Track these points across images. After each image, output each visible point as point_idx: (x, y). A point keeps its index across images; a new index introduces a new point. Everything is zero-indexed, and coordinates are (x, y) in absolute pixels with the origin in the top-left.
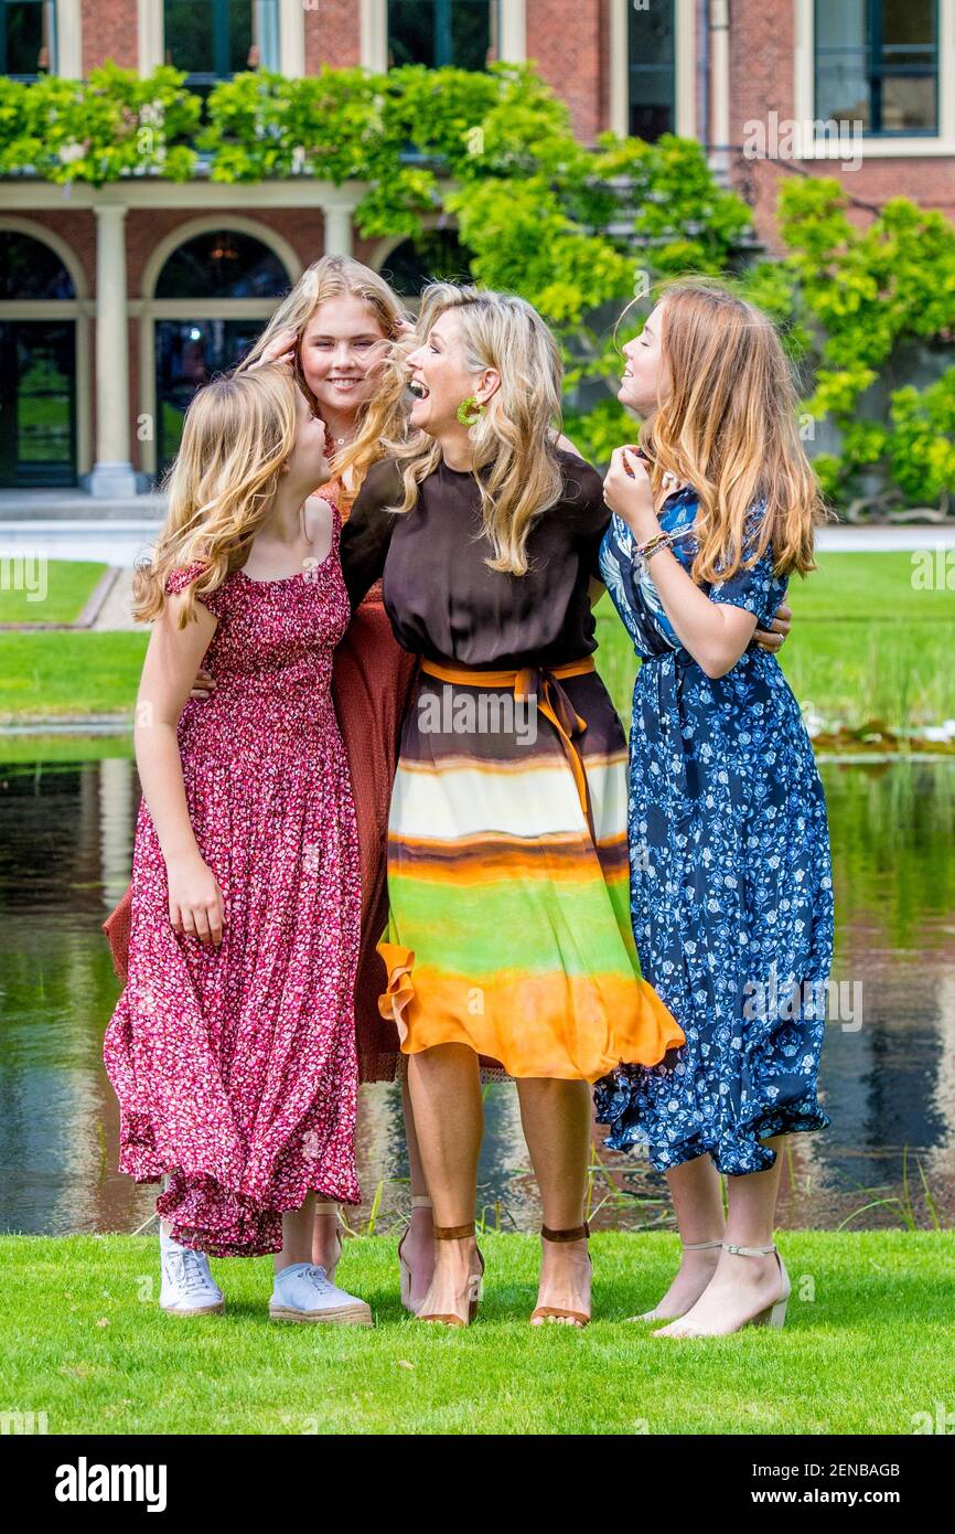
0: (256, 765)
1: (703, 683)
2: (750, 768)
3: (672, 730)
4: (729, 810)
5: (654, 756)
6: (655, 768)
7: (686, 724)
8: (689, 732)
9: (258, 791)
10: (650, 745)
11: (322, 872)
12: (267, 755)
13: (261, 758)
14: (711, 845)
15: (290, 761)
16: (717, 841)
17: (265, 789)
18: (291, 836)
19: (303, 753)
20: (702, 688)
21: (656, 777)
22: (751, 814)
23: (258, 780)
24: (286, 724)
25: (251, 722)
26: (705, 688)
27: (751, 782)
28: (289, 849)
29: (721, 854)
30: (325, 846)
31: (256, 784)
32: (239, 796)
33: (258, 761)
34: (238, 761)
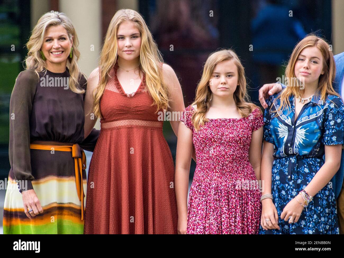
0: (209, 184)
1: (305, 166)
2: (322, 195)
3: (294, 181)
4: (313, 208)
5: (283, 188)
6: (283, 192)
7: (299, 178)
8: (299, 181)
9: (210, 192)
10: (282, 185)
11: (236, 224)
12: (213, 180)
13: (211, 181)
14: (305, 219)
15: (221, 183)
16: (308, 218)
17: (212, 192)
18: (226, 210)
19: (226, 181)
20: (305, 167)
21: (284, 195)
22: (322, 210)
23: (210, 188)
24: (217, 170)
25: (207, 169)
26: (306, 167)
27: (322, 199)
28: (226, 214)
29: (309, 222)
30: (236, 215)
31: (209, 190)
32: (203, 194)
33: (210, 182)
34: (204, 182)
